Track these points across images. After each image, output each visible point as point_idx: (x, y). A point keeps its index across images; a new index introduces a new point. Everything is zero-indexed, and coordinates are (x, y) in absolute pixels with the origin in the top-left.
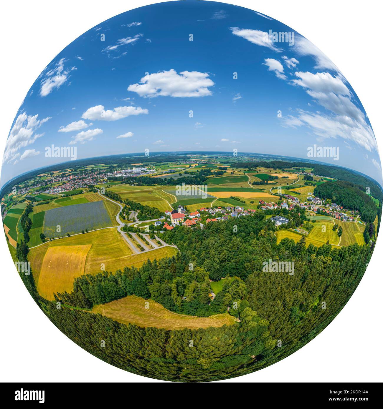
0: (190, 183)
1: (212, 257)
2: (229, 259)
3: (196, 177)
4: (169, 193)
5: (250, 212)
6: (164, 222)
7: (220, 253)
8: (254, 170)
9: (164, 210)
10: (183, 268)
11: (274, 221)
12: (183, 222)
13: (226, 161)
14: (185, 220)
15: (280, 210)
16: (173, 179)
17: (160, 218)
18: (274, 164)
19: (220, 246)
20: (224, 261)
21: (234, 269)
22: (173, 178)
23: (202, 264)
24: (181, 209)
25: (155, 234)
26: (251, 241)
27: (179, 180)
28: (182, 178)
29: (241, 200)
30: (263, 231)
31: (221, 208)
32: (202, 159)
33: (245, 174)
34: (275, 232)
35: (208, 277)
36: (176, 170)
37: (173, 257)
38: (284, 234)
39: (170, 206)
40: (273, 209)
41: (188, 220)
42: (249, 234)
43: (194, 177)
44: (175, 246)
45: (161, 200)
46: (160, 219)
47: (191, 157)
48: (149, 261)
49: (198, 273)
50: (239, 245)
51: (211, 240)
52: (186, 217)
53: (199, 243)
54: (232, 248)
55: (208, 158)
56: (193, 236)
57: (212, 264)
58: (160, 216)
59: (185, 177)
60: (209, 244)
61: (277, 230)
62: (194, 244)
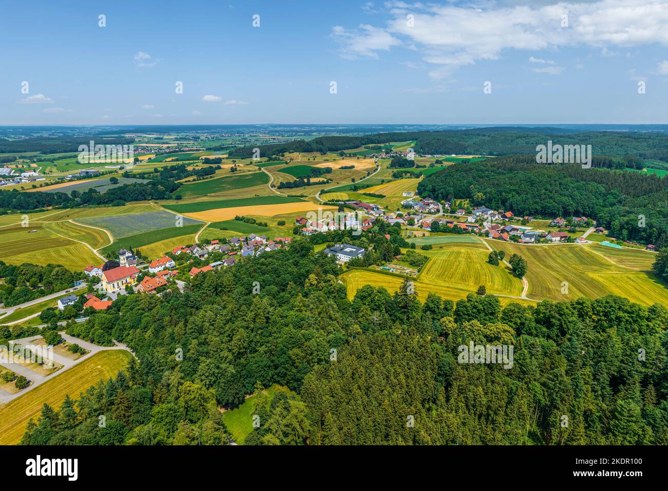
0: (140, 197)
1: (215, 349)
2: (253, 346)
3: (154, 184)
4: (91, 224)
5: (280, 242)
6: (86, 295)
7: (232, 338)
8: (279, 160)
9: (81, 266)
10: (150, 395)
11: (334, 255)
12: (136, 286)
13: (217, 144)
14: (140, 280)
15: (343, 231)
16: (96, 192)
17: (74, 286)
18: (322, 144)
19: (228, 322)
20: (242, 354)
21: (269, 367)
22: (97, 189)
23: (195, 371)
24: (127, 258)
25: (62, 328)
26: (292, 300)
27: (111, 192)
28: (120, 188)
29: (258, 222)
30: (312, 276)
31: (217, 241)
32: (164, 143)
33: (260, 169)
34: (340, 277)
35: (214, 401)
36: (101, 170)
37: (120, 375)
38: (360, 277)
39: (98, 254)
40: (327, 232)
41: (146, 278)
42: (284, 286)
43: (148, 184)
44: (122, 347)
45: (69, 243)
46: (71, 290)
47: (137, 140)
48: (47, 411)
49: (188, 397)
50: (268, 313)
51: (206, 312)
52: (141, 272)
53: (181, 324)
54: (254, 322)
55: (177, 139)
56: (163, 311)
57: (218, 368)
58: (73, 281)
59: (126, 186)
60: (203, 322)
61: (342, 272)
62: (169, 330)
